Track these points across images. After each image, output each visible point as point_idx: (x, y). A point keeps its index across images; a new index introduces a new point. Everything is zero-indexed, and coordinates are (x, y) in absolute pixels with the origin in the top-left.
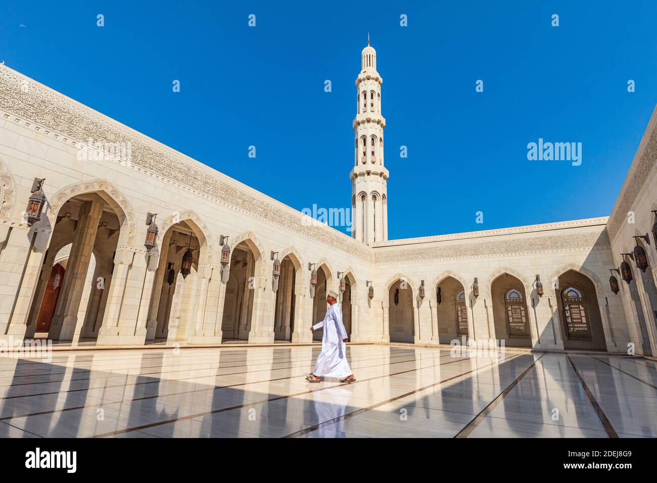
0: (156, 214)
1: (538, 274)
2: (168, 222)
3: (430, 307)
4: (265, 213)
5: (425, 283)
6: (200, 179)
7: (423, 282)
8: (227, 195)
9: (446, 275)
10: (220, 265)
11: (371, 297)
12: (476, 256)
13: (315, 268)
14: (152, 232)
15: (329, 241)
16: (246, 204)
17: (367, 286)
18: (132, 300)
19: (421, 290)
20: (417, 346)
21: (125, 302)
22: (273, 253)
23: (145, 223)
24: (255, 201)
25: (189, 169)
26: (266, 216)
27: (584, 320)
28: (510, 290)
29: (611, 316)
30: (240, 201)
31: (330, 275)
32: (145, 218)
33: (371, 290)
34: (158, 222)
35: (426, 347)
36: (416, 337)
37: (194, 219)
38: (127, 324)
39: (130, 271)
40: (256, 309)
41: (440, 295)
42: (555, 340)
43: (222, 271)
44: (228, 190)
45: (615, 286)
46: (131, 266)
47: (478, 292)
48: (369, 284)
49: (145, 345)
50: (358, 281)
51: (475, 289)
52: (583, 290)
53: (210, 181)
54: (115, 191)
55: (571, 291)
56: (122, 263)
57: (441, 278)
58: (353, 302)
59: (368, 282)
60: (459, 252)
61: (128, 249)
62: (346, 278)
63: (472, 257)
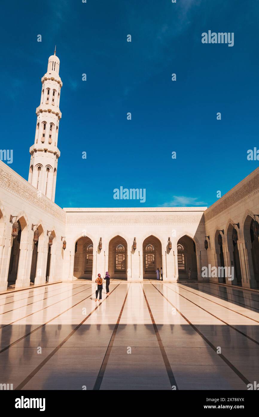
1: (169, 237)
3: (105, 256)
5: (103, 239)
7: (101, 238)
9: (116, 235)
11: (64, 248)
12: (136, 224)
13: (35, 228)
17: (62, 240)
19: (100, 244)
22: (12, 217)
27: (183, 263)
28: (149, 244)
29: (202, 261)
31: (42, 233)
33: (65, 243)
45: (206, 245)
47: (136, 246)
50: (57, 237)
51: (134, 245)
55: (179, 246)
57: (113, 236)
59: (62, 238)
60: (126, 220)
63: (134, 224)
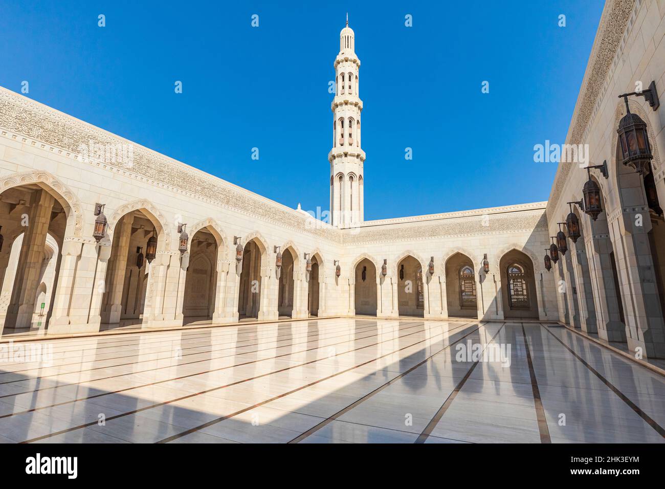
0: (104, 205)
1: (486, 253)
2: (119, 212)
3: (392, 284)
4: (228, 200)
5: (387, 262)
6: (153, 167)
7: (385, 261)
8: (185, 183)
9: (406, 255)
10: (179, 252)
11: (338, 275)
12: (433, 237)
13: (281, 251)
14: (101, 223)
15: (296, 224)
16: (207, 192)
17: (335, 265)
18: (82, 290)
19: (384, 269)
20: (378, 319)
21: (75, 293)
22: (236, 238)
23: (93, 213)
24: (216, 188)
25: (141, 158)
26: (228, 202)
27: (525, 293)
28: (465, 265)
29: (545, 289)
30: (199, 188)
31: (297, 256)
32: (93, 208)
33: (338, 269)
34: (106, 212)
35: (386, 319)
36: (378, 311)
37: (149, 208)
38: (80, 313)
39: (79, 262)
40: (219, 292)
41: (403, 272)
42: (497, 311)
43: (182, 258)
44: (185, 178)
45: (548, 264)
46: (79, 257)
47: (433, 269)
48: (337, 263)
49: (100, 331)
50: (326, 261)
51: (431, 267)
52: (526, 266)
53: (165, 169)
54: (57, 183)
55: (516, 267)
56: (69, 254)
57: (402, 257)
58: (320, 281)
59: (335, 262)
60: (418, 233)
61: (76, 239)
62: (314, 258)
63: (430, 238)
